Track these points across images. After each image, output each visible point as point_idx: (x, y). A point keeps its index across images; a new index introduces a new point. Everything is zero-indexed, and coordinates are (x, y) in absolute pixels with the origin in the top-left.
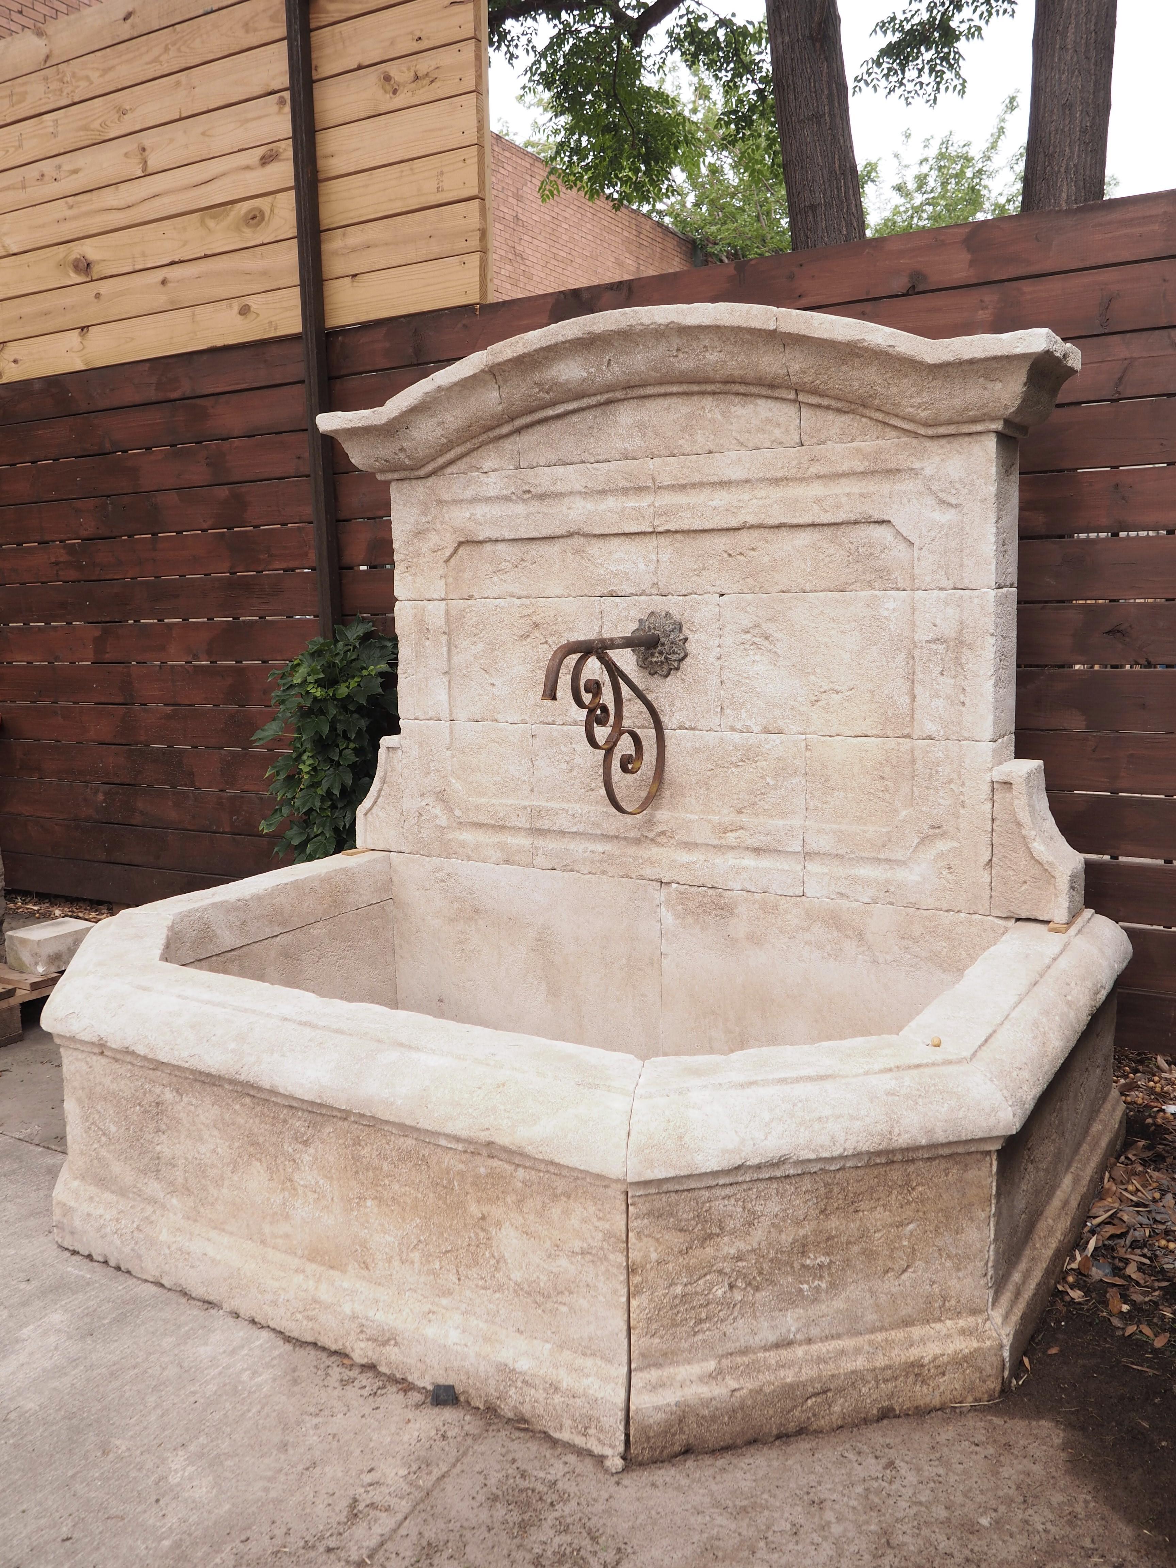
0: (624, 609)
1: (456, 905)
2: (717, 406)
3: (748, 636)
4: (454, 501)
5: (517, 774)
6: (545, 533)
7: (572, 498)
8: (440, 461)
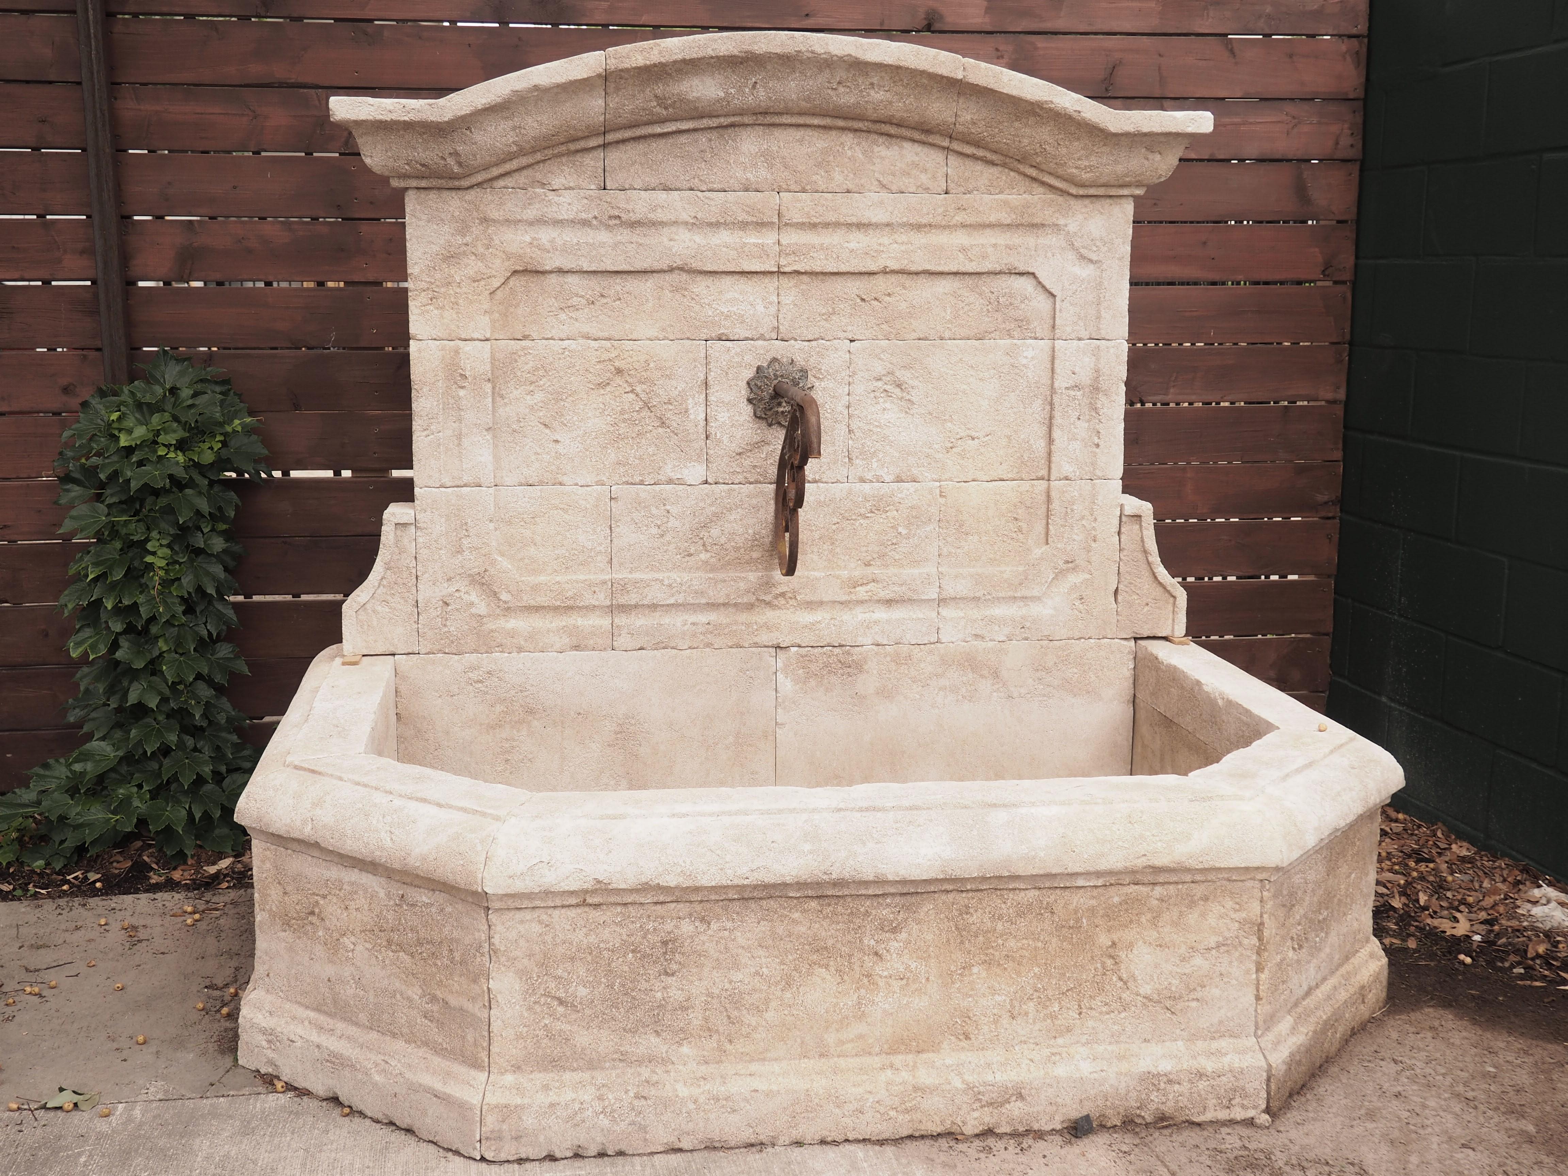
0: (737, 354)
1: (499, 708)
2: (859, 144)
3: (880, 384)
4: (507, 220)
5: (589, 545)
6: (638, 266)
7: (674, 229)
8: (495, 172)
